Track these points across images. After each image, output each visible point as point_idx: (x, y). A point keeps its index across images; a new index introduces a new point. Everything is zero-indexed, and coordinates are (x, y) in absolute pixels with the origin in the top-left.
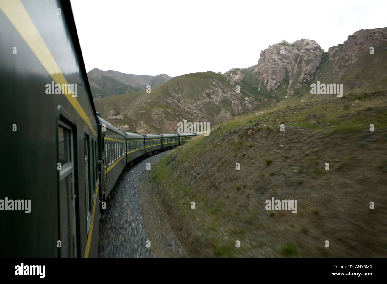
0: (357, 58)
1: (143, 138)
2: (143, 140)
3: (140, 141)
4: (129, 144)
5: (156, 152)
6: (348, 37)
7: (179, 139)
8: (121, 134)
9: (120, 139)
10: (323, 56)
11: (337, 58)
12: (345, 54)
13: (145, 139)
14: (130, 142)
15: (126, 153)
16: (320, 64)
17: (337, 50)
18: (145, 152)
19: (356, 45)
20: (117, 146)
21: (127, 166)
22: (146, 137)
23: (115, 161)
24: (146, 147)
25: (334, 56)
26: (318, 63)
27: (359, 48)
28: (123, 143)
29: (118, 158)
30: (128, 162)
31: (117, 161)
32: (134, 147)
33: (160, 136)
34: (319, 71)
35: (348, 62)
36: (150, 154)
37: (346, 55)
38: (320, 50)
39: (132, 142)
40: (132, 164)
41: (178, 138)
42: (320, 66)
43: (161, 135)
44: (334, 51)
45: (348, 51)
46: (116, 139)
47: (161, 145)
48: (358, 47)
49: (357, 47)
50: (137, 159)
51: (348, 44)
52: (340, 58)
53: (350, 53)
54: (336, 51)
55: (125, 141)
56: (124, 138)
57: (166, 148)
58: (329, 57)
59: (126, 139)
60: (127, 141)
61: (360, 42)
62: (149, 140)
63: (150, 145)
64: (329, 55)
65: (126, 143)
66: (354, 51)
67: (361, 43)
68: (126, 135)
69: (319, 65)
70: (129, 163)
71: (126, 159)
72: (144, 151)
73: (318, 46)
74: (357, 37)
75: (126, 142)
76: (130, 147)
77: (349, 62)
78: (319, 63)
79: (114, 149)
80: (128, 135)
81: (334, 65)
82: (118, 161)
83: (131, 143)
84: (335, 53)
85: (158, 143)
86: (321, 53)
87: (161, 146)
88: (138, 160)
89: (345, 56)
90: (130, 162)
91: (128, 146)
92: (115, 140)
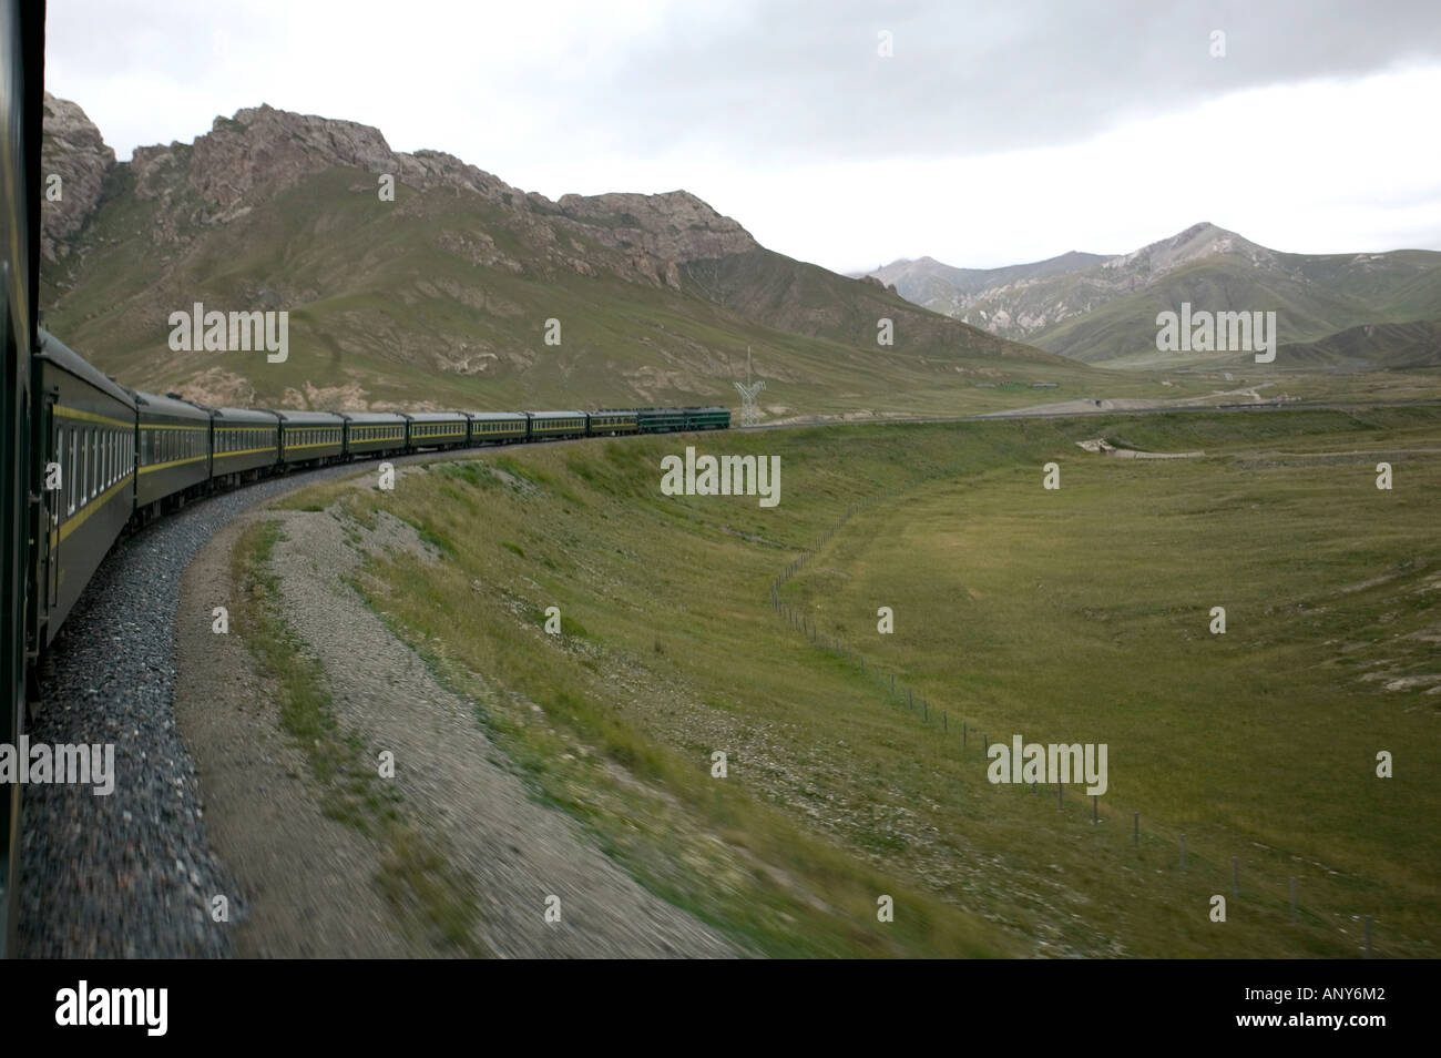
0: (248, 205)
1: (208, 418)
2: (206, 429)
3: (195, 428)
4: (150, 438)
5: (255, 477)
6: (214, 122)
7: (345, 433)
8: (121, 399)
9: (113, 416)
10: (108, 176)
11: (168, 191)
12: (204, 180)
13: (212, 424)
14: (154, 430)
15: (136, 469)
16: (99, 203)
17: (167, 162)
18: (211, 473)
19: (244, 156)
20: (100, 442)
21: (136, 521)
22: (216, 419)
23: (90, 500)
24: (215, 456)
25: (156, 181)
26: (89, 197)
27: (255, 169)
28: (124, 431)
29: (102, 488)
30: (138, 506)
31: (100, 498)
32: (167, 453)
33: (275, 419)
34: (92, 229)
35: (215, 213)
36: (230, 481)
37: (206, 188)
38: (96, 146)
39: (161, 430)
40: (157, 512)
41: (340, 428)
42: (96, 212)
43: (277, 415)
44: (156, 163)
45: (215, 174)
46: (101, 414)
47: (274, 451)
48: (252, 164)
49: (248, 165)
50: (176, 495)
51: (216, 148)
52: (183, 192)
53: (225, 182)
54: (165, 167)
55: (133, 426)
56: (130, 410)
57: (294, 463)
58: (137, 182)
59: (138, 417)
60: (140, 426)
61: (262, 151)
62: (227, 430)
63: (233, 448)
64: (137, 175)
65: (137, 432)
66: (238, 177)
67: (263, 154)
68: (138, 400)
69: (94, 207)
70: (142, 508)
71: (135, 493)
72: (206, 468)
73: (91, 130)
74: (250, 128)
75: (137, 427)
76: (150, 449)
77: (220, 215)
78: (95, 198)
79: (91, 452)
80: (145, 403)
81: (158, 214)
82: (104, 501)
83: (157, 433)
84: (159, 172)
85: (265, 444)
86: (104, 163)
87: (276, 456)
88: (182, 500)
89: (201, 189)
90: (150, 507)
91: (144, 443)
92: (96, 418)
